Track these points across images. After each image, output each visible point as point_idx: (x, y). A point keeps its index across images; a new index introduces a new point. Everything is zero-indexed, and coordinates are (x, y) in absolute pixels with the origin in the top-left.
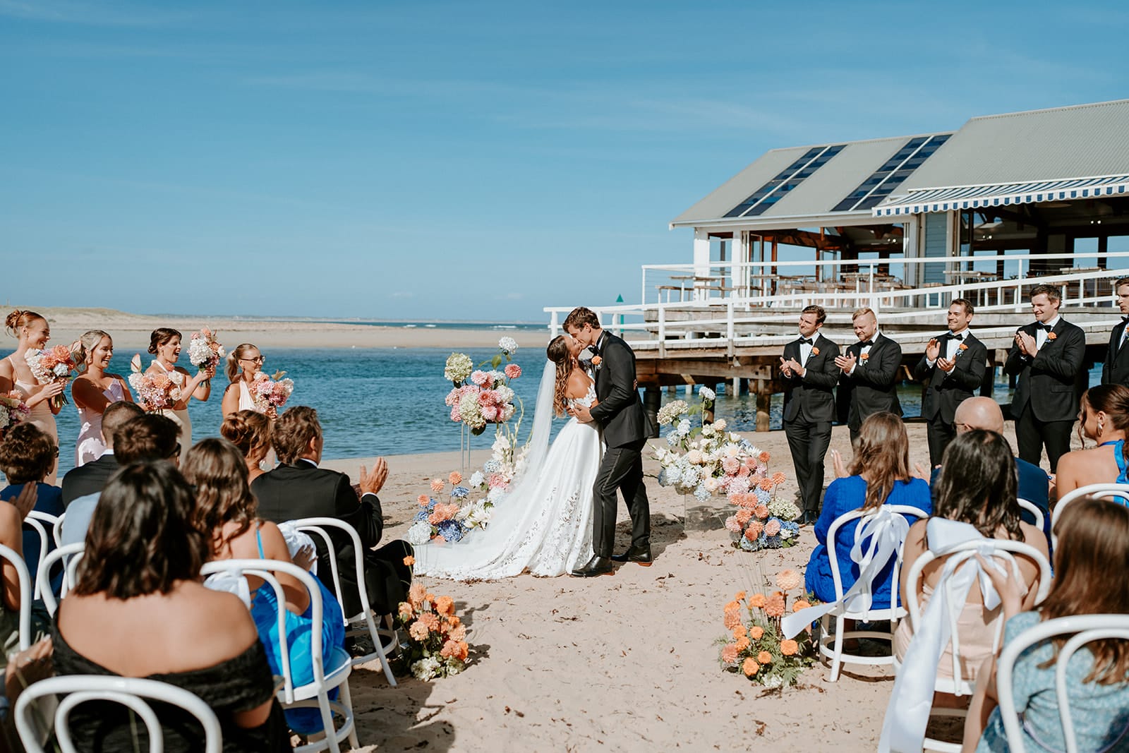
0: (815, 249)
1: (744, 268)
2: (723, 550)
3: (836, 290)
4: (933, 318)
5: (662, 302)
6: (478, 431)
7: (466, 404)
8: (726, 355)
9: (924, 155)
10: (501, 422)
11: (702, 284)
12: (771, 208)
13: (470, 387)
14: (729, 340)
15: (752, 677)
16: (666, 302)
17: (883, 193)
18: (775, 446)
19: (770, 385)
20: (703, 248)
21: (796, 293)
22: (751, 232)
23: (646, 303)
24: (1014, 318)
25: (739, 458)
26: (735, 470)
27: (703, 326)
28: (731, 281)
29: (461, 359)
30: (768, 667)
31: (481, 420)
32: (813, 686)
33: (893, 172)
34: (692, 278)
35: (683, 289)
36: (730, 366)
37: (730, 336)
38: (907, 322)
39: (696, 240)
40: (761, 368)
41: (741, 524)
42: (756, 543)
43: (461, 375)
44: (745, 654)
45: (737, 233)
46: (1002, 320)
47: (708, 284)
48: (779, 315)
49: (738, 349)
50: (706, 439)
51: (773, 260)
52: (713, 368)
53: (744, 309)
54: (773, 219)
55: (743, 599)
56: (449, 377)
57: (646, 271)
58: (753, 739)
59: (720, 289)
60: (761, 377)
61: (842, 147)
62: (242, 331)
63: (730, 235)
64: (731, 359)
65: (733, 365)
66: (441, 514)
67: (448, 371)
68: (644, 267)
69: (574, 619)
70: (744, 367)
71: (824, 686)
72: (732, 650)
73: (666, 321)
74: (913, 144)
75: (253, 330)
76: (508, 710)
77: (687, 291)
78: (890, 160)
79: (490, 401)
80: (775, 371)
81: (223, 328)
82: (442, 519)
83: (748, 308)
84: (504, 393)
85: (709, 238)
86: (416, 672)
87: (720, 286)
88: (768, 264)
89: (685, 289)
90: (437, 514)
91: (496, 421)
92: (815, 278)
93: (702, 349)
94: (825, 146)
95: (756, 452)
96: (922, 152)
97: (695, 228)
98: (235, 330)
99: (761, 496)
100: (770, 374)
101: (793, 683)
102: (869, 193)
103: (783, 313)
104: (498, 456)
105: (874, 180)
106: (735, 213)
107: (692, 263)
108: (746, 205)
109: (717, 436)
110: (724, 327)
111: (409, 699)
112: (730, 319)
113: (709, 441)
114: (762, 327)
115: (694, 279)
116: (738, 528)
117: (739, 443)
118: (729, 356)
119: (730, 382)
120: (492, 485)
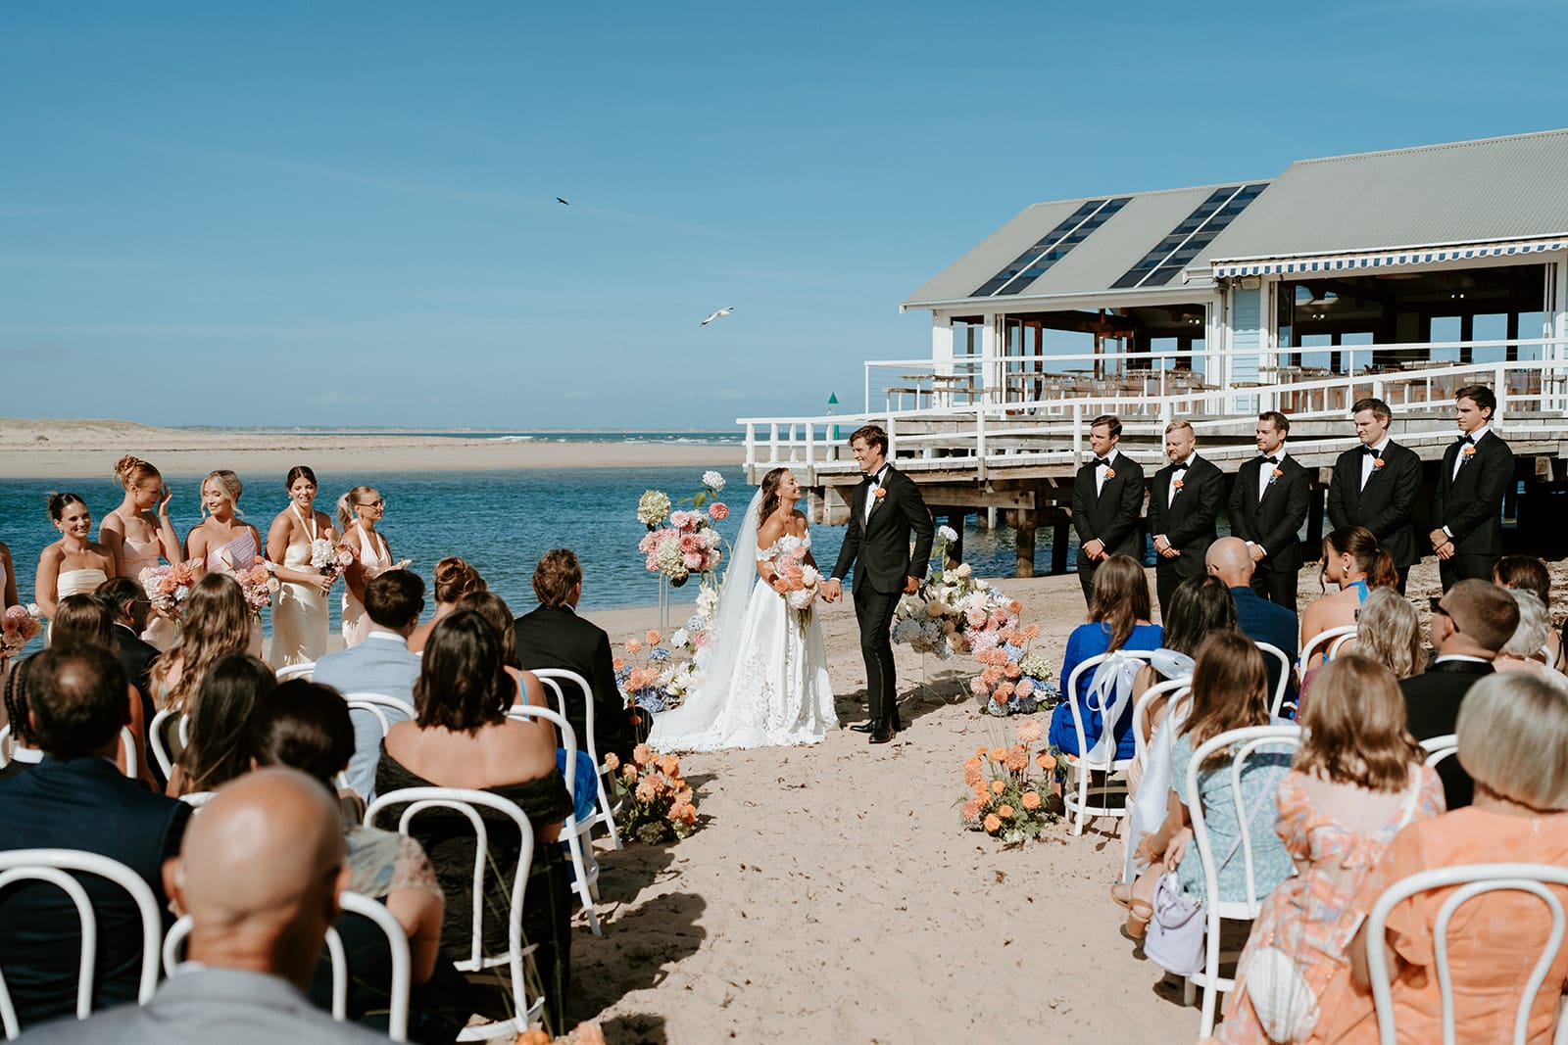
0: (1093, 335)
1: (999, 364)
2: (968, 715)
3: (1118, 392)
4: (1243, 427)
5: (891, 410)
6: (678, 582)
7: (665, 550)
8: (976, 479)
9: (1232, 211)
10: (706, 571)
11: (943, 385)
12: (1032, 284)
13: (668, 531)
14: (980, 459)
15: (995, 834)
16: (897, 410)
17: (1180, 262)
18: (1038, 596)
19: (1034, 516)
20: (944, 340)
21: (1066, 397)
22: (1007, 315)
23: (870, 412)
24: (1344, 426)
25: (986, 609)
26: (981, 623)
27: (946, 440)
28: (982, 381)
29: (656, 498)
30: (1010, 823)
31: (683, 569)
32: (1055, 839)
33: (1192, 235)
34: (930, 377)
35: (918, 392)
36: (981, 492)
37: (980, 453)
38: (1209, 433)
39: (935, 328)
40: (1021, 495)
41: (988, 685)
42: (1005, 707)
43: (658, 517)
44: (987, 810)
45: (989, 317)
46: (1329, 429)
47: (952, 384)
48: (1044, 426)
49: (991, 472)
50: (947, 588)
51: (1036, 354)
52: (959, 496)
53: (999, 417)
54: (1038, 296)
55: (985, 755)
56: (643, 519)
57: (869, 370)
58: (993, 885)
59: (965, 391)
60: (1022, 506)
61: (1127, 200)
62: (312, 449)
63: (979, 320)
64: (983, 483)
65: (985, 491)
66: (639, 680)
67: (641, 512)
68: (866, 363)
69: (803, 786)
70: (1000, 494)
71: (1067, 839)
72: (973, 806)
73: (897, 435)
74: (1219, 197)
75: (327, 448)
76: (743, 867)
77: (925, 395)
78: (1189, 218)
79: (693, 546)
80: (1040, 499)
81: (284, 445)
82: (640, 686)
83: (1004, 417)
84: (708, 537)
85: (952, 324)
86: (642, 836)
87: (968, 387)
88: (1030, 358)
89: (922, 392)
90: (635, 679)
91: (700, 571)
92: (1092, 375)
93: (944, 471)
94: (1103, 198)
95: (1005, 601)
96: (1231, 207)
97: (934, 310)
98: (301, 449)
99: (1011, 653)
100: (1033, 503)
101: (1037, 837)
102: (1161, 264)
103: (1050, 422)
104: (703, 612)
105: (1165, 246)
106: (985, 290)
107: (931, 358)
108: (999, 279)
109: (960, 583)
110: (973, 441)
111: (640, 860)
112: (981, 431)
113: (951, 589)
114: (1023, 441)
115: (933, 378)
116: (985, 689)
117: (987, 591)
118: (980, 479)
119: (984, 512)
120: (698, 645)
